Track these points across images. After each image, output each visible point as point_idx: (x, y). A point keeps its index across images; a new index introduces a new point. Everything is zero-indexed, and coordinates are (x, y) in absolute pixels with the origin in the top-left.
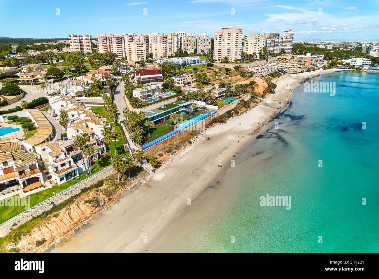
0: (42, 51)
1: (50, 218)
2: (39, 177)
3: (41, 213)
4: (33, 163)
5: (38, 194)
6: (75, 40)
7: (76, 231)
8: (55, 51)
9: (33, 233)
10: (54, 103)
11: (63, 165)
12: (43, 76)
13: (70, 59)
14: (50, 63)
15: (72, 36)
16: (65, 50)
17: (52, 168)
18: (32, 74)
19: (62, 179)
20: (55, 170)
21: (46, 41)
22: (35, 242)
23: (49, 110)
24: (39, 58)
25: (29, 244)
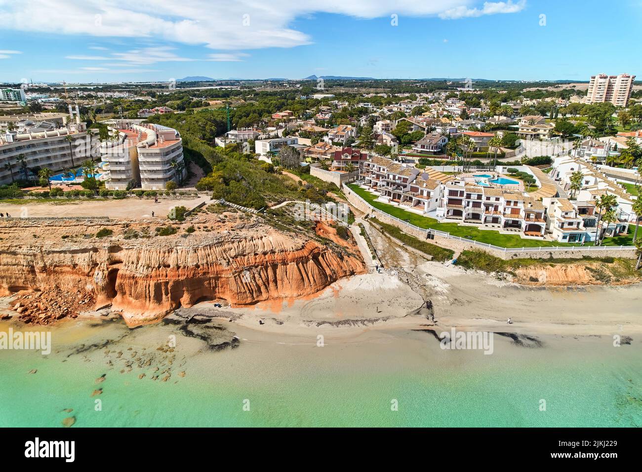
0: (541, 100)
1: (547, 265)
2: (542, 226)
3: (538, 258)
4: (540, 211)
5: (537, 241)
6: (600, 84)
7: (568, 288)
8: (559, 101)
9: (529, 269)
10: (563, 163)
11: (571, 224)
12: (547, 131)
13: (588, 113)
14: (554, 117)
15: (597, 77)
16: (574, 100)
17: (558, 223)
18: (533, 127)
19: (564, 237)
20: (560, 225)
21: (542, 85)
22: (529, 276)
23: (551, 172)
24: (540, 109)
25: (524, 275)
